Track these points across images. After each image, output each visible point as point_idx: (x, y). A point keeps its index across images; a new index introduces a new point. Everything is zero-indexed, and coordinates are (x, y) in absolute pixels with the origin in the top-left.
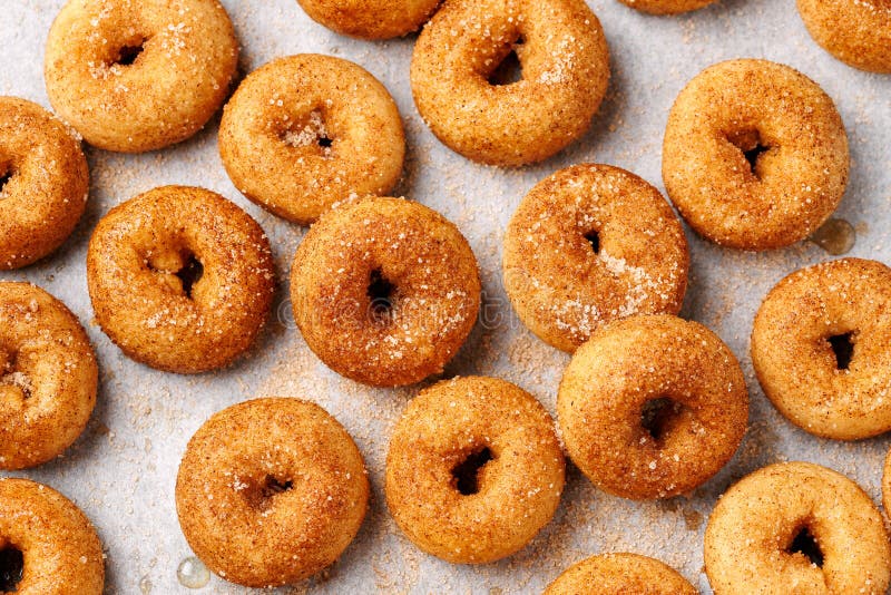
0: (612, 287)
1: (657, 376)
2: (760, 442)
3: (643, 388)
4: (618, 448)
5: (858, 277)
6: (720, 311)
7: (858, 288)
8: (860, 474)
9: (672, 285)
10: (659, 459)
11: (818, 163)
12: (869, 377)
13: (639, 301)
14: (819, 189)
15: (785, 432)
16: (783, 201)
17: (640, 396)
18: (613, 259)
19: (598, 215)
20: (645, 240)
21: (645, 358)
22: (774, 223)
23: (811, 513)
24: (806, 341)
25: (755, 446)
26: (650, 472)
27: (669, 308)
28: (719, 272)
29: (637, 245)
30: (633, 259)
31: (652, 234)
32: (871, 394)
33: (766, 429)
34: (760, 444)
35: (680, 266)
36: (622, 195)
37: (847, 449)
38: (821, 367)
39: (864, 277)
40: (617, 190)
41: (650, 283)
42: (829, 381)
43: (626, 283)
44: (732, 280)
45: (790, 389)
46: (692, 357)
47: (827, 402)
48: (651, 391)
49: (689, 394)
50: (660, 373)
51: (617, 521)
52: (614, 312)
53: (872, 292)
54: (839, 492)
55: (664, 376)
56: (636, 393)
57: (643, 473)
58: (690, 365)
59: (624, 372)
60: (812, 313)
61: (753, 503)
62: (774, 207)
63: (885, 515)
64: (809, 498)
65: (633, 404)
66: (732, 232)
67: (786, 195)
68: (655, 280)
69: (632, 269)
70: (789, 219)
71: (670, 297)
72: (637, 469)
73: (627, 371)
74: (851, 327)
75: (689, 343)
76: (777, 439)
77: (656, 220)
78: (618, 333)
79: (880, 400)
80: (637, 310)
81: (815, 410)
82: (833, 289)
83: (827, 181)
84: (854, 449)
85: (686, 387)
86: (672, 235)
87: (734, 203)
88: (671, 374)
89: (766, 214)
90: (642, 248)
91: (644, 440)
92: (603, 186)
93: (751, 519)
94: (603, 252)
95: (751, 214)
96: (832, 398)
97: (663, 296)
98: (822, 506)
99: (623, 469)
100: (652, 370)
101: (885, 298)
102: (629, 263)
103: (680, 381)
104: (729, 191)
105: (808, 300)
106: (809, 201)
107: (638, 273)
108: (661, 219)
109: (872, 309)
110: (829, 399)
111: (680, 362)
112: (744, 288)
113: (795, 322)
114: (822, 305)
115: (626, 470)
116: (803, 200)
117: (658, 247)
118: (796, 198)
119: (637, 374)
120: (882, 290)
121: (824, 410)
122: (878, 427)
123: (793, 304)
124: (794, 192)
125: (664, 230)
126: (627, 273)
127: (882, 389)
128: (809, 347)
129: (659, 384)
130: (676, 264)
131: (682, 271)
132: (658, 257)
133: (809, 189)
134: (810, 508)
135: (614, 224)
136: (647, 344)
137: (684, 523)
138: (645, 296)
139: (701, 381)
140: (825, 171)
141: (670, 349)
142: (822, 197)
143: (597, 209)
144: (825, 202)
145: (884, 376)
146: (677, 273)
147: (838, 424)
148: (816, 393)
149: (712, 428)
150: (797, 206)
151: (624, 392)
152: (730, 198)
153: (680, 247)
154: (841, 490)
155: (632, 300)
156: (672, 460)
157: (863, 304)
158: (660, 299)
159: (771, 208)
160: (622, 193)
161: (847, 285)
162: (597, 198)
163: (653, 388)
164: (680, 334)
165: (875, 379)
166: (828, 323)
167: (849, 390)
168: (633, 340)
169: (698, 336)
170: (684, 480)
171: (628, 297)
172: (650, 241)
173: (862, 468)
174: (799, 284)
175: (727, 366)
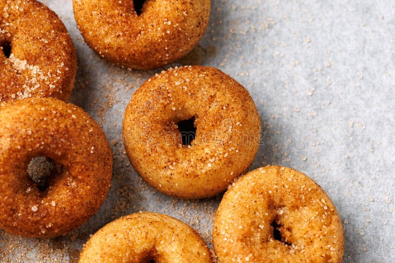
0: (14, 78)
1: (34, 138)
2: (129, 201)
3: (24, 146)
4: (7, 193)
5: (196, 75)
6: (104, 107)
7: (196, 83)
8: (202, 225)
9: (59, 78)
10: (40, 204)
11: (180, 6)
12: (203, 149)
13: (33, 89)
14: (177, 25)
15: (147, 194)
16: (150, 30)
17: (21, 153)
18: (18, 60)
19: (8, 28)
20: (40, 46)
21: (25, 124)
22: (140, 44)
23: (154, 247)
24: (157, 122)
25: (124, 203)
26: (33, 213)
27: (55, 95)
28: (105, 78)
29: (34, 48)
30: (32, 59)
31: (46, 42)
32: (203, 161)
33: (133, 191)
34: (128, 202)
35: (66, 65)
36: (25, 13)
37: (193, 207)
38: (169, 141)
39: (201, 75)
40: (22, 10)
41: (42, 77)
42: (174, 151)
43: (24, 76)
44: (115, 84)
45: (144, 156)
46: (62, 126)
47: (170, 166)
48: (30, 150)
49: (60, 154)
50: (36, 136)
51: (19, 255)
52: (13, 96)
53: (207, 86)
54: (176, 233)
55: (39, 138)
56: (19, 151)
57: (28, 214)
58: (60, 131)
59: (9, 134)
60: (161, 101)
61: (110, 239)
62: (142, 32)
63: (213, 252)
64: (151, 236)
65: (17, 159)
66: (109, 47)
67: (153, 26)
68: (46, 75)
69: (31, 67)
70: (152, 43)
71: (57, 87)
72: (23, 211)
73: (12, 133)
74: (192, 113)
75: (62, 115)
76: (141, 198)
77: (50, 32)
78: (10, 108)
79: (209, 165)
80: (30, 95)
81: (162, 173)
82: (177, 83)
83: (185, 20)
84: (198, 207)
85: (57, 148)
86: (61, 43)
87: (114, 25)
88: (45, 137)
89: (135, 37)
90: (38, 51)
91: (29, 190)
92: (12, 7)
93: (107, 250)
94: (12, 55)
95: (124, 35)
96: (174, 163)
97: (51, 86)
98: (162, 242)
99: (12, 210)
100: (30, 133)
101: (216, 91)
102: (29, 63)
103: (52, 142)
104: (111, 16)
105: (159, 91)
106: (168, 32)
107: (35, 69)
108: (53, 31)
109: (206, 99)
110: (172, 164)
111: (52, 128)
112: (123, 90)
113: (149, 107)
114: (170, 95)
115: (15, 211)
116: (164, 30)
117: (49, 51)
118: (159, 29)
119: (19, 135)
120: (214, 85)
121: (169, 172)
122: (210, 187)
123: (148, 94)
124: (158, 24)
125: (54, 39)
126: (27, 70)
127: (212, 157)
128: (159, 126)
129: (36, 144)
130: (63, 64)
131: (67, 69)
132: (49, 58)
133: (169, 23)
134: (152, 243)
135: (19, 35)
136: (29, 115)
137: (68, 258)
138: (38, 85)
139: (69, 143)
140: (184, 13)
141: (45, 119)
142: (179, 32)
143: (8, 24)
144: (181, 36)
145: (214, 148)
146: (62, 70)
147: (179, 184)
148: (163, 160)
149: (80, 181)
150: (159, 35)
151: (10, 150)
152: (111, 21)
153: (66, 52)
154: (178, 231)
155: (28, 89)
156: (51, 206)
157: (199, 95)
158: (49, 88)
159: (140, 33)
160: (26, 12)
161: (188, 80)
162: (8, 15)
163: (32, 147)
164: (56, 109)
165: (207, 150)
166: (174, 109)
167: (187, 158)
168: (18, 112)
169: (69, 111)
170: (59, 220)
171: (24, 86)
172: (44, 46)
173: (203, 221)
174: (155, 82)
175: (91, 135)
